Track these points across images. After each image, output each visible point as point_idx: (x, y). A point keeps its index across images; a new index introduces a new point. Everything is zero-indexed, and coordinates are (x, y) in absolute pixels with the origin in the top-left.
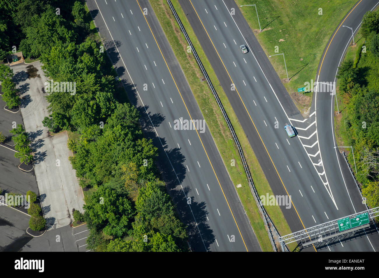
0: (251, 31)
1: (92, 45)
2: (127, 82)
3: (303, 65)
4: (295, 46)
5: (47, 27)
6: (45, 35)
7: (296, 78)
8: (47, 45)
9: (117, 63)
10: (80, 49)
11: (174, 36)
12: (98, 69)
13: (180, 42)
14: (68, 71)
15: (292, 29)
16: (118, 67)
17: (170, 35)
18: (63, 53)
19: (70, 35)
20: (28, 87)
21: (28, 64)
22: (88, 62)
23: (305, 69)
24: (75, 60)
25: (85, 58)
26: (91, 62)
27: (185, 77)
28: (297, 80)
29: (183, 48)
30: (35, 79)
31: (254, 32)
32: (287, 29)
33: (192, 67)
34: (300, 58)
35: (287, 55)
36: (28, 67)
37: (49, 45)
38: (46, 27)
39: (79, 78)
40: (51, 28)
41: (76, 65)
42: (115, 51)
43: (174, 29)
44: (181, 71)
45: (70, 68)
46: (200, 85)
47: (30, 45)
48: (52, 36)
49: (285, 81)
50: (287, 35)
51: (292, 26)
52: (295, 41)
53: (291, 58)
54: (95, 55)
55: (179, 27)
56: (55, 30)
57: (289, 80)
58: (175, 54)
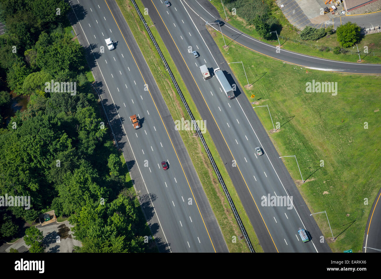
0: (293, 182)
1: (124, 202)
2: (161, 241)
3: (350, 222)
4: (341, 200)
5: (79, 185)
6: (76, 194)
7: (342, 237)
8: (78, 205)
9: (151, 219)
10: (111, 208)
11: (212, 188)
12: (129, 229)
13: (218, 195)
14: (96, 235)
15: (337, 180)
16: (152, 224)
17: (207, 187)
18: (93, 214)
19: (103, 192)
20: (58, 249)
21: (60, 223)
22: (118, 223)
23: (352, 226)
24: (104, 222)
25: (115, 219)
26: (121, 223)
27: (223, 235)
28: (343, 239)
29: (220, 201)
30: (66, 240)
31: (296, 183)
32: (331, 180)
33: (230, 223)
34: (347, 213)
35: (332, 209)
36: (60, 227)
37: (80, 204)
38: (77, 186)
39: (107, 243)
40: (83, 186)
41: (104, 228)
42: (150, 206)
43: (212, 180)
44: (218, 227)
45: (98, 231)
46: (238, 244)
47: (62, 203)
48: (83, 195)
49: (331, 241)
50: (331, 187)
51: (337, 177)
52: (341, 193)
53: (336, 214)
54: (127, 213)
55: (217, 178)
56: (87, 187)
57: (335, 239)
58: (212, 208)
